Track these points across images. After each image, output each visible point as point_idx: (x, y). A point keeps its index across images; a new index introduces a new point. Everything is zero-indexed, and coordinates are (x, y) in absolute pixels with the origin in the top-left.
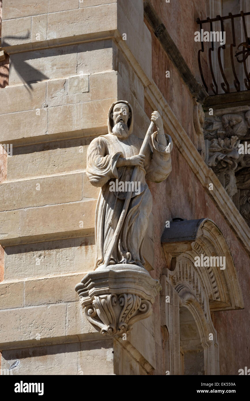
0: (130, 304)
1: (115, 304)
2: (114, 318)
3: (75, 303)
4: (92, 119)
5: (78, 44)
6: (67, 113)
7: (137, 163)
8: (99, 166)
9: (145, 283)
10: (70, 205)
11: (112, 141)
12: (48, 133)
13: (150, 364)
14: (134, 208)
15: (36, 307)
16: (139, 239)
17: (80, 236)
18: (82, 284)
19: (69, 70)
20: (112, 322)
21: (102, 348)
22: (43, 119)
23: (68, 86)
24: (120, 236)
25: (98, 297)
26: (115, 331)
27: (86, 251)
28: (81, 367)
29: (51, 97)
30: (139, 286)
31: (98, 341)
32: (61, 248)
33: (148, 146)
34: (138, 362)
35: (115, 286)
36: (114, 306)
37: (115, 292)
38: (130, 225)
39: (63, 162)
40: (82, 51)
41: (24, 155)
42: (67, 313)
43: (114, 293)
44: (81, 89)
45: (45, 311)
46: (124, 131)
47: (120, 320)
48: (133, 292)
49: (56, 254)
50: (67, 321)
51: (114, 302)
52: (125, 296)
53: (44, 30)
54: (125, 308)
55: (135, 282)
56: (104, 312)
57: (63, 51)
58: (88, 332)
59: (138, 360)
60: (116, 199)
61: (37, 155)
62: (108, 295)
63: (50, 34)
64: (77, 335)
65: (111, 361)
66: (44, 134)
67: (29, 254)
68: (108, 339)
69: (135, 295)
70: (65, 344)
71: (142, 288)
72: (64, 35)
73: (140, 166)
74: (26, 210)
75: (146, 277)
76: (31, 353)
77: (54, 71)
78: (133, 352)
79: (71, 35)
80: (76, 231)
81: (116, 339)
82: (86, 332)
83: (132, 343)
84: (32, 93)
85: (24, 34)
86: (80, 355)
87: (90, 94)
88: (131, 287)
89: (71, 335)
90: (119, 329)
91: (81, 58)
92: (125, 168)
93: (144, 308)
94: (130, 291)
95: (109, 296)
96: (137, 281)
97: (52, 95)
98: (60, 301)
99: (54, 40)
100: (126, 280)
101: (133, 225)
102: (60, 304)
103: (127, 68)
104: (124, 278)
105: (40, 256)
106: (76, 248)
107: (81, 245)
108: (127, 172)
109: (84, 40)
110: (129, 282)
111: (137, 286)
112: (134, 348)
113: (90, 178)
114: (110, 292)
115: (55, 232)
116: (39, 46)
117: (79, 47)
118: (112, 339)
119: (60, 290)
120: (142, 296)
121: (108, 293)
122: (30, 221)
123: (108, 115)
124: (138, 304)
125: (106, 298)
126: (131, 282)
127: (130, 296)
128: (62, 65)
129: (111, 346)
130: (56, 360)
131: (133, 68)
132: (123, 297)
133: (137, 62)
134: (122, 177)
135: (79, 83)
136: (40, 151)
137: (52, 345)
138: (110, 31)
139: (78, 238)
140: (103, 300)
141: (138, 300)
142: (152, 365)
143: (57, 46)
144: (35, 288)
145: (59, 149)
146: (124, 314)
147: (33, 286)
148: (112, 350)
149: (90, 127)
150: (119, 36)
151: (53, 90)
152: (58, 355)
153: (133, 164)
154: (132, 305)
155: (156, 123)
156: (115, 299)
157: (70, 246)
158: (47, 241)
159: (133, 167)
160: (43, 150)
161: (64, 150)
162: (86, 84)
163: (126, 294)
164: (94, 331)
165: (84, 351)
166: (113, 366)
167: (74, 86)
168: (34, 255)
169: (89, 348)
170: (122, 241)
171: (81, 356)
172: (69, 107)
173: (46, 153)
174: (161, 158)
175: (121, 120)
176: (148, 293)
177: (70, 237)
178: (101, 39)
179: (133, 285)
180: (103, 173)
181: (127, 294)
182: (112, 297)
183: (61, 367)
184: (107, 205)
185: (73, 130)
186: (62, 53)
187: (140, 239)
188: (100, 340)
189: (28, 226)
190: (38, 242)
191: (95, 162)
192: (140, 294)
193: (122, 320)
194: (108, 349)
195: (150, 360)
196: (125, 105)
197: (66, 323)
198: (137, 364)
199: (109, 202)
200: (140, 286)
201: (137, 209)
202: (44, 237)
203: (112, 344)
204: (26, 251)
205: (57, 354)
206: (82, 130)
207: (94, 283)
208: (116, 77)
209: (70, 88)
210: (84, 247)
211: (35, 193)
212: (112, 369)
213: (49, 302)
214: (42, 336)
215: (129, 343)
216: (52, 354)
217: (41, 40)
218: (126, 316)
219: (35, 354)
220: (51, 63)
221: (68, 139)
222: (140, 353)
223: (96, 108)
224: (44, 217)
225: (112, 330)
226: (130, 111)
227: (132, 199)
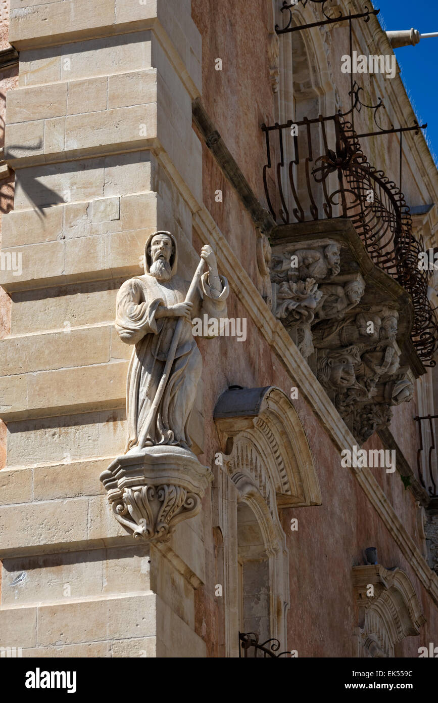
0: (172, 499)
1: (152, 499)
2: (151, 516)
3: (99, 496)
4: (124, 254)
5: (105, 156)
6: (90, 248)
7: (183, 313)
8: (132, 317)
9: (193, 471)
10: (93, 368)
11: (150, 284)
12: (65, 273)
13: (197, 577)
14: (178, 373)
15: (48, 502)
16: (184, 413)
17: (106, 409)
18: (109, 472)
19: (93, 190)
21: (135, 556)
22: (58, 255)
23: (92, 211)
24: (160, 409)
25: (130, 490)
26: (152, 534)
27: (114, 429)
28: (107, 580)
29: (69, 225)
30: (184, 475)
31: (129, 548)
32: (82, 425)
33: (197, 291)
34: (182, 574)
35: (152, 475)
36: (152, 501)
37: (152, 483)
38: (173, 395)
39: (85, 311)
40: (111, 166)
41: (33, 302)
42: (89, 511)
43: (151, 484)
44: (109, 216)
45: (59, 507)
46: (165, 271)
47: (159, 519)
48: (177, 482)
49: (75, 433)
50: (89, 521)
51: (150, 495)
52: (166, 487)
53: (61, 138)
54: (165, 504)
55: (178, 470)
56: (138, 509)
57: (86, 165)
58: (116, 535)
59: (182, 572)
60: (155, 360)
61: (51, 301)
63: (68, 143)
64: (102, 539)
65: (147, 573)
66: (61, 275)
67: (39, 432)
68: (143, 545)
69: (179, 487)
70: (87, 551)
71: (188, 478)
72: (88, 144)
73: (186, 317)
74: (35, 374)
75: (193, 462)
76: (41, 563)
77: (74, 191)
78: (175, 562)
79: (97, 144)
80: (101, 402)
81: (154, 545)
82: (115, 535)
83: (174, 549)
84: (45, 220)
85: (34, 144)
86: (105, 565)
87: (121, 222)
88: (173, 476)
89: (94, 540)
90: (158, 532)
91: (109, 174)
92: (167, 319)
93: (191, 503)
94: (172, 482)
95: (144, 488)
96: (182, 468)
97: (70, 223)
98: (80, 494)
99: (74, 152)
100: (166, 467)
101: (176, 395)
102: (79, 498)
103: (170, 188)
104: (164, 464)
105: (54, 435)
106: (101, 425)
107: (108, 421)
108: (169, 325)
109: (114, 151)
110: (170, 469)
111: (181, 474)
112: (178, 557)
113: (120, 332)
114: (146, 483)
115: (73, 403)
116: (54, 159)
117: (107, 159)
118: (148, 545)
119: (80, 480)
120: (187, 488)
121: (143, 483)
122: (40, 389)
123: (144, 250)
124: (183, 498)
125: (140, 491)
126: (174, 470)
127: (172, 488)
128: (84, 184)
129: (147, 553)
130: (74, 572)
131: (178, 189)
132: (163, 489)
133: (183, 181)
134: (163, 331)
135: (106, 208)
136: (55, 296)
137: (69, 552)
138: (148, 140)
139: (104, 411)
140: (136, 494)
141: (182, 493)
142: (200, 579)
143: (77, 158)
144: (47, 477)
145: (79, 294)
146: (164, 511)
147: (45, 475)
148: (148, 558)
149: (121, 266)
150: (159, 147)
151: (72, 217)
152: (77, 565)
153: (177, 314)
154: (174, 499)
155: (208, 260)
156: (152, 492)
157: (94, 422)
158: (63, 416)
159: (177, 319)
160: (58, 296)
161: (86, 295)
162: (116, 209)
163: (167, 485)
164: (125, 533)
165: (111, 560)
166: (149, 580)
167: (100, 212)
168: (46, 434)
169: (118, 556)
170: (161, 415)
171: (107, 567)
172: (94, 239)
173: (63, 299)
174: (213, 306)
175: (162, 256)
176: (196, 484)
177: (94, 410)
178: (136, 150)
179: (175, 474)
180: (137, 326)
181: (168, 485)
182: (148, 489)
183: (80, 581)
184: (143, 368)
185: (98, 269)
186: (84, 168)
187: (186, 413)
188: (132, 546)
189: (39, 395)
190: (52, 416)
191: (127, 311)
192: (185, 485)
193: (161, 520)
194: (143, 558)
195: (198, 573)
196: (167, 237)
197: (87, 523)
198: (181, 577)
199: (145, 365)
200: (186, 474)
201: (182, 373)
202: (59, 409)
203: (149, 551)
204: (36, 428)
205: (75, 563)
206: (110, 269)
207: (124, 471)
208: (155, 200)
209: (95, 215)
210: (111, 424)
211: (47, 352)
212: (148, 584)
213: (65, 496)
214: (56, 540)
215: (170, 549)
216: (69, 564)
217: (56, 150)
218: (167, 514)
219: (46, 564)
220: (69, 182)
221: (92, 282)
222: (184, 563)
223: (129, 240)
224: (59, 384)
225: (149, 532)
226: (173, 244)
227: (175, 361)
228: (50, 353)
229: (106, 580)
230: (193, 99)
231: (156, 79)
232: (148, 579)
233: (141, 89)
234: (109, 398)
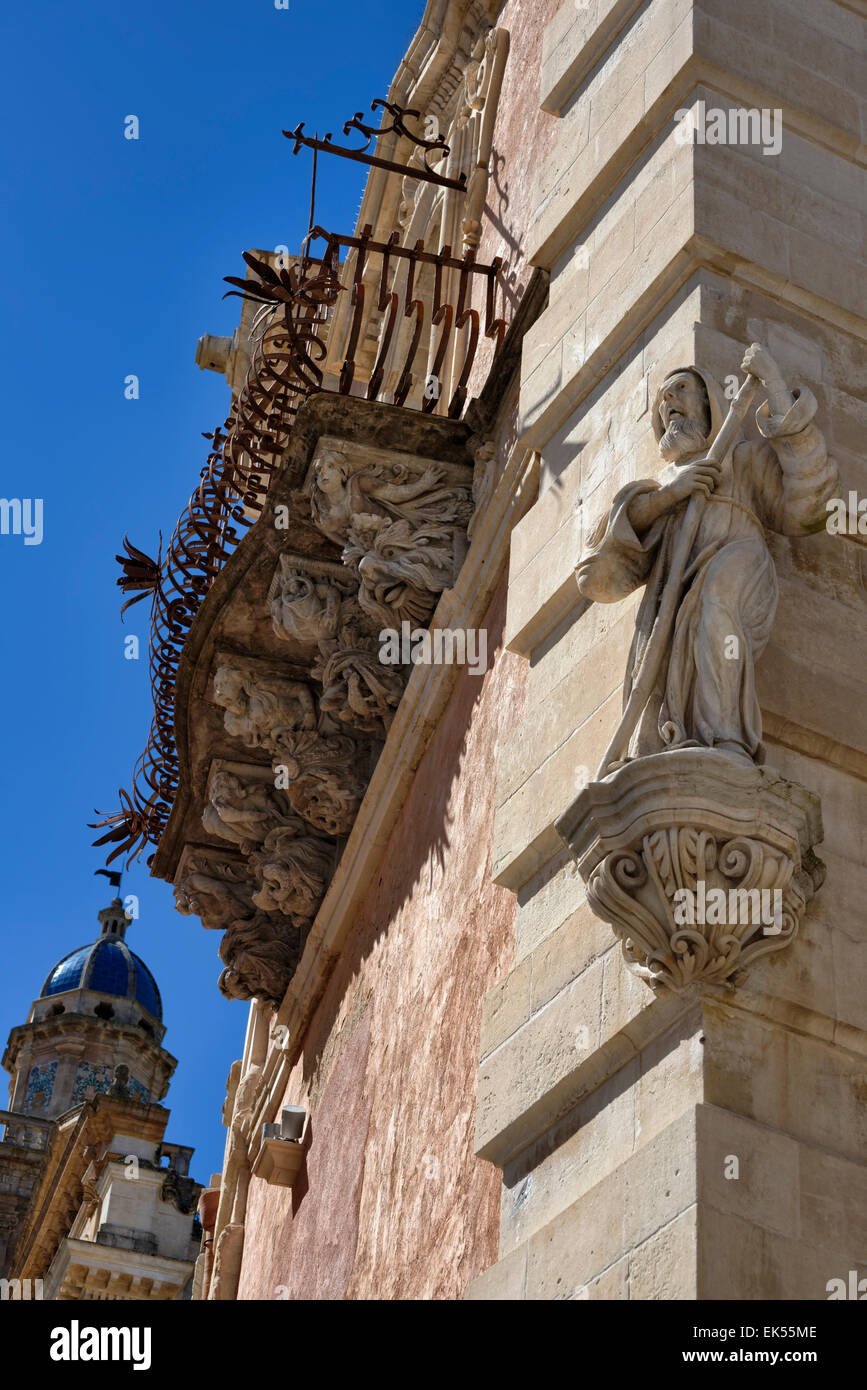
0: (662, 859)
1: (631, 882)
9: (707, 781)
15: (549, 1004)
20: (656, 944)
21: (682, 1042)
22: (574, 537)
24: (662, 694)
26: (673, 967)
29: (587, 477)
30: (686, 799)
31: (673, 1029)
35: (618, 827)
37: (623, 845)
41: (554, 648)
42: (604, 983)
43: (620, 849)
45: (563, 1006)
47: (673, 926)
48: (669, 819)
50: (604, 1005)
51: (619, 873)
52: (646, 841)
53: (579, 347)
55: (665, 790)
58: (639, 1011)
64: (620, 1033)
65: (699, 1068)
67: (555, 879)
68: (691, 1010)
69: (678, 828)
70: (612, 1075)
71: (696, 802)
73: (703, 491)
76: (552, 1142)
84: (561, 493)
85: (552, 384)
86: (640, 1089)
88: (659, 808)
89: (611, 1041)
90: (681, 958)
92: (672, 516)
93: (735, 862)
94: (656, 822)
96: (673, 784)
97: (589, 472)
98: (592, 959)
99: (598, 350)
100: (636, 794)
102: (592, 967)
104: (630, 790)
110: (647, 796)
111: (679, 799)
117: (646, 332)
118: (700, 1004)
120: (709, 829)
121: (603, 854)
122: (546, 793)
124: (692, 851)
126: (655, 793)
127: (660, 835)
128: (619, 398)
129: (699, 1025)
130: (595, 1134)
136: (581, 616)
137: (588, 1095)
141: (687, 840)
144: (549, 957)
147: (547, 953)
148: (700, 1034)
150: (725, 256)
151: (590, 460)
152: (600, 1115)
154: (667, 857)
155: (755, 370)
156: (625, 864)
159: (687, 503)
162: (642, 396)
163: (647, 836)
164: (649, 996)
165: (648, 1074)
167: (625, 420)
168: (565, 877)
169: (657, 1061)
171: (641, 1093)
172: (616, 471)
174: (787, 454)
175: (673, 412)
176: (744, 814)
179: (663, 802)
181: (650, 834)
182: (613, 866)
183: (604, 1148)
186: (619, 371)
188: (676, 1022)
189: (545, 805)
192: (696, 819)
193: (677, 925)
194: (693, 1038)
196: (682, 375)
197: (601, 1013)
200: (692, 796)
201: (697, 600)
203: (702, 1018)
205: (597, 1113)
209: (619, 430)
212: (701, 1092)
213: (572, 977)
214: (558, 1078)
215: (802, 1011)
216: (588, 1119)
217: (576, 372)
219: (560, 1140)
224: (569, 764)
225: (663, 967)
226: (703, 384)
227: (687, 584)
228: (560, 716)
229: (639, 1122)
232: (700, 1081)
233: (672, 178)
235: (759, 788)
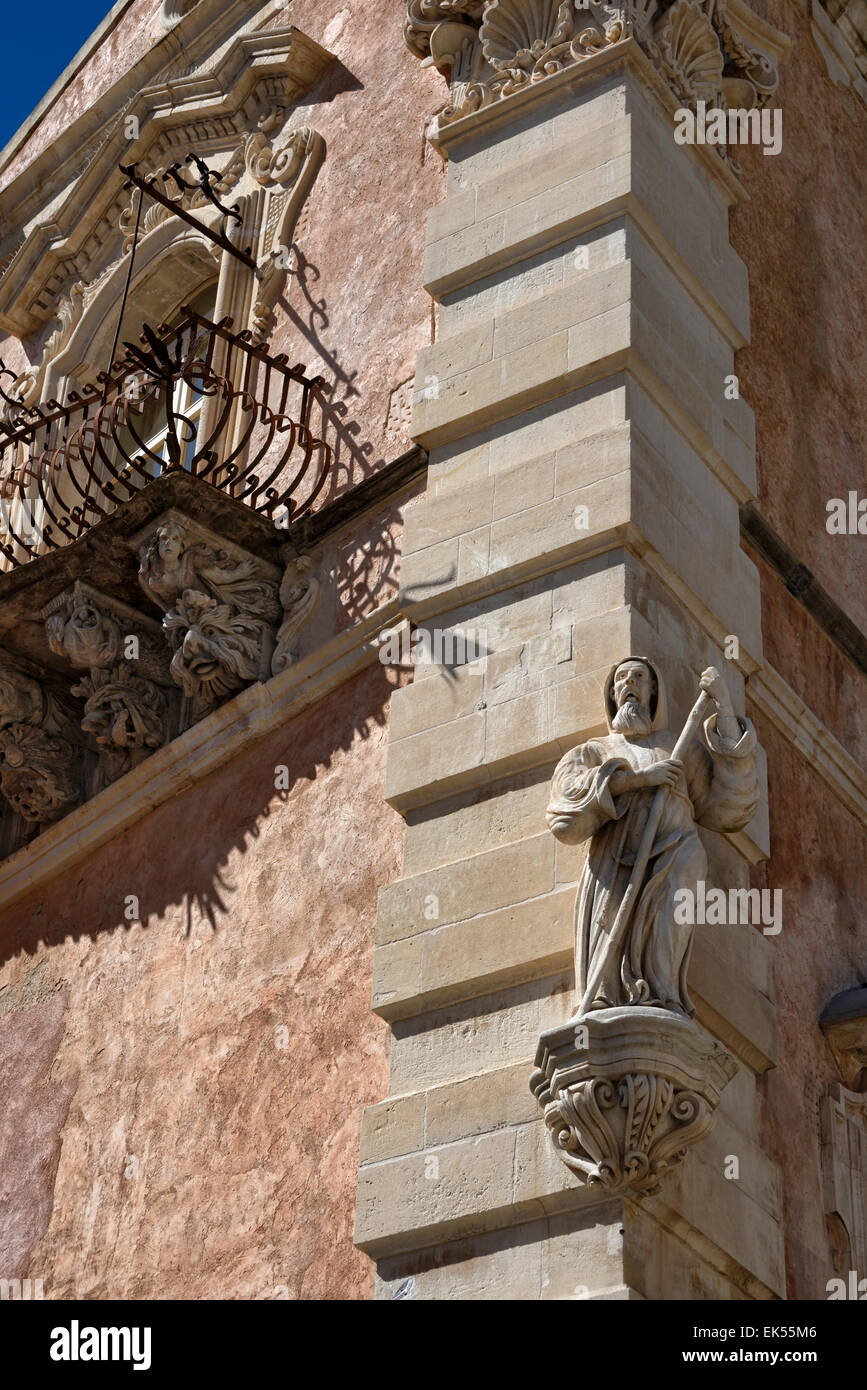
0: (642, 1099)
1: (606, 1104)
2: (611, 1138)
3: (534, 1123)
4: (578, 713)
5: (554, 572)
6: (525, 714)
7: (663, 778)
8: (570, 794)
9: (681, 1045)
10: (527, 905)
11: (612, 745)
12: (485, 762)
13: (761, 1283)
14: (658, 878)
15: (449, 1145)
17: (551, 973)
18: (538, 1070)
19: (536, 625)
20: (608, 1152)
21: (597, 1225)
22: (476, 735)
23: (528, 656)
24: (623, 946)
25: (565, 1091)
26: (618, 1174)
27: (564, 1005)
28: (550, 1275)
29: (493, 686)
30: (665, 1055)
31: (589, 1210)
32: (511, 1006)
34: (723, 1274)
35: (604, 1059)
36: (608, 1109)
37: (605, 1074)
38: (650, 921)
39: (519, 818)
40: (562, 585)
41: (438, 820)
42: (517, 1150)
43: (604, 1077)
44: (555, 657)
45: (468, 1152)
46: (639, 720)
47: (627, 1144)
48: (650, 1068)
49: (500, 1022)
50: (517, 1169)
51: (602, 1096)
52: (629, 1078)
53: (482, 557)
54: (631, 1110)
55: (651, 1045)
56: (588, 1131)
57: (525, 591)
58: (561, 1189)
59: (722, 1269)
60: (617, 866)
61: (466, 813)
62: (587, 1082)
63: (495, 562)
64: (537, 1199)
65: (617, 1253)
66: (478, 765)
67: (441, 1031)
68: (611, 1202)
69: (656, 1076)
70: (515, 1226)
71: (672, 1059)
72: (524, 556)
73: (670, 786)
74: (433, 933)
75: (680, 1029)
76: (439, 1259)
77: (506, 635)
78: (697, 1244)
79: (537, 553)
80: (538, 961)
81: (632, 1201)
82: (558, 1189)
83: (686, 1216)
84: (456, 685)
85: (444, 573)
86: (547, 1248)
87: (573, 663)
88: (645, 1057)
89: (525, 1202)
90: (628, 1170)
91: (560, 597)
92: (637, 795)
93: (686, 1111)
94: (641, 1067)
95: (589, 1084)
96: (658, 1041)
97: (495, 682)
98: (502, 1124)
99: (505, 571)
100: (627, 1040)
101: (656, 921)
102: (502, 1131)
103: (680, 619)
104: (622, 1035)
105: (466, 1031)
106: (542, 1001)
107: (553, 994)
108: (640, 803)
109: (566, 559)
110: (636, 1045)
111: (660, 1054)
112: (700, 1233)
113: (551, 824)
114: (592, 1074)
115: (493, 971)
116: (475, 593)
117: (557, 577)
118: (619, 1200)
119: (502, 1099)
120: (675, 1082)
121: (587, 1076)
122: (441, 956)
124: (665, 1098)
125: (581, 1090)
126: (642, 1044)
127: (641, 1079)
128: (521, 621)
129: (618, 1217)
130: (493, 1267)
131: (700, 624)
132: (625, 1084)
133: (707, 610)
134: (630, 815)
135: (550, 648)
136: (472, 804)
137: (485, 1233)
138: (617, 529)
139: (547, 978)
140: (576, 1095)
141: (661, 1087)
142: (770, 1286)
143: (510, 584)
144: (448, 1104)
145: (510, 793)
146: (634, 1127)
147: (445, 1100)
148: (619, 1226)
149: (573, 731)
150: (641, 541)
151: (497, 672)
152: (498, 1254)
153: (653, 781)
154: (647, 1098)
155: (712, 691)
156: (605, 1090)
157: (531, 998)
158: (481, 997)
159: (654, 790)
160: (478, 802)
161: (520, 792)
162: (565, 644)
163: (632, 1075)
164: (575, 1182)
165: (556, 1238)
166: (622, 1266)
167: (541, 655)
168: (452, 1032)
169: (568, 1231)
170: (629, 959)
171: (549, 1252)
172: (531, 697)
173: (485, 805)
174: (728, 770)
175: (631, 695)
176: (696, 1073)
177: (530, 978)
178: (601, 550)
179: (648, 1053)
180: (578, 807)
181: (634, 1075)
182: (597, 1087)
183: (504, 1282)
184: (598, 882)
185: (538, 743)
186: (521, 596)
187: (675, 950)
188: (591, 1207)
189: (439, 966)
190: (462, 1000)
191: (562, 786)
192: (669, 1073)
193: (631, 1145)
194: (611, 1226)
195: (762, 1274)
196: (639, 664)
197: (513, 1174)
198: (722, 1279)
200: (668, 1053)
201: (664, 880)
202: (473, 986)
203: (621, 1212)
204: (436, 1025)
205: (496, 1251)
206: (557, 740)
207: (553, 1057)
209: (533, 660)
210: (559, 997)
211: (453, 893)
212: (620, 1274)
213: (478, 1131)
214: (460, 1212)
215: (675, 1216)
216: (485, 1253)
217: (476, 577)
218: (640, 1133)
219: (447, 1260)
220: (498, 622)
221: (530, 770)
222: (720, 1249)
223: (586, 689)
224: (472, 942)
225: (611, 1172)
226: (654, 677)
227: (652, 862)
228: (458, 894)
229: (547, 1275)
230: (740, 503)
231: (629, 435)
232: (619, 1265)
233: (605, 454)
234: (552, 951)
235: (710, 1057)
